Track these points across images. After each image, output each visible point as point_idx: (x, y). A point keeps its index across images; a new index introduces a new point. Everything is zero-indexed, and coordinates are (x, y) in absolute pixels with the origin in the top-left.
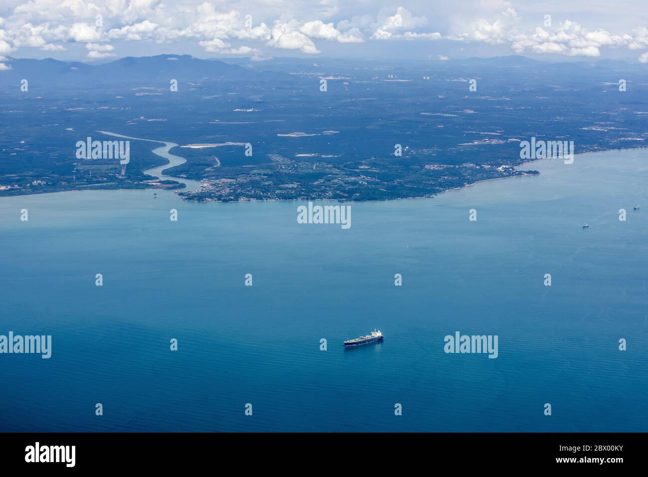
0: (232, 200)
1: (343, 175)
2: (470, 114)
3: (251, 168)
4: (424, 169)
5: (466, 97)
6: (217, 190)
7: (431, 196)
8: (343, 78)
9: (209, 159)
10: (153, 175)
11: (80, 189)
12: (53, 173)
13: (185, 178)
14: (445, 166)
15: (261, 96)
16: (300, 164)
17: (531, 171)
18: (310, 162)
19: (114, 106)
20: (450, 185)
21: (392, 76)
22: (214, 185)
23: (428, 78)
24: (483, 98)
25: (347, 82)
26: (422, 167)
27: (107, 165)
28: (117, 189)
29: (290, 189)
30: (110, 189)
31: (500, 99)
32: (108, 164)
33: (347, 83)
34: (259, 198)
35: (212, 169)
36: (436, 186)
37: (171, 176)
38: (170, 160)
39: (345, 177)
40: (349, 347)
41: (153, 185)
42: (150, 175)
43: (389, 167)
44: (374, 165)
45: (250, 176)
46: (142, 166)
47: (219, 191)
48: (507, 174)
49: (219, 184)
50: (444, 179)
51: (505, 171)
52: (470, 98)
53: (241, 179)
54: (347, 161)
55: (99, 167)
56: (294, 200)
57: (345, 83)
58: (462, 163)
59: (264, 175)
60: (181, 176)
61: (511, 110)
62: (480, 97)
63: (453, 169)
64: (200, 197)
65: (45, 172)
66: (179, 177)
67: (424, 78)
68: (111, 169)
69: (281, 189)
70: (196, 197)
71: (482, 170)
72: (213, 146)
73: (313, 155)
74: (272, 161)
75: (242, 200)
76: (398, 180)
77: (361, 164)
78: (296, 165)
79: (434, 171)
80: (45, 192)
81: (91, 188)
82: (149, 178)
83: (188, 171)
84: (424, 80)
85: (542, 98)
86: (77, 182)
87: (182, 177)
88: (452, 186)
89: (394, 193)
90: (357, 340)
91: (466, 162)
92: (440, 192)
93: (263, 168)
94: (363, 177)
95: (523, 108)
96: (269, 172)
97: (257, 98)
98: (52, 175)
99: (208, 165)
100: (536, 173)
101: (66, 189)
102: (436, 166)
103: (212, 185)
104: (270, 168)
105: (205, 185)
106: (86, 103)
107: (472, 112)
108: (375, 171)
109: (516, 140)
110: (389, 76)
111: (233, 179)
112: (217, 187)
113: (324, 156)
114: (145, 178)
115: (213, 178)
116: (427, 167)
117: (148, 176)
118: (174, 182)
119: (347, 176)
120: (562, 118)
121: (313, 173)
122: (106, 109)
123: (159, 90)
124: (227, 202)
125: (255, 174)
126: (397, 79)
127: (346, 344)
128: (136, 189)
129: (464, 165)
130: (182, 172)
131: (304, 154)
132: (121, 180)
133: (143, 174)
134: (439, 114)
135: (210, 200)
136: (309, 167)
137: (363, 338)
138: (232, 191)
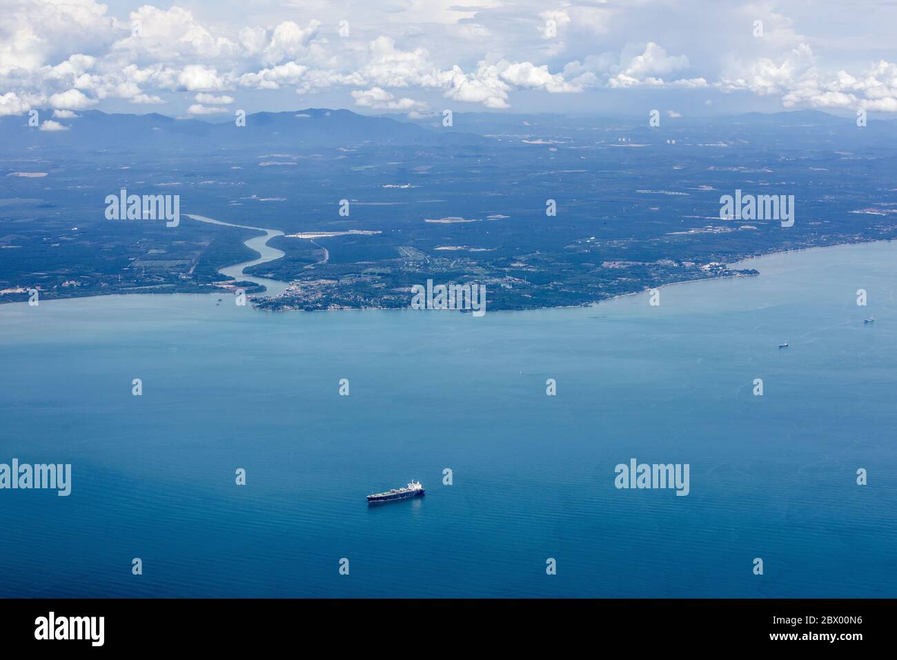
0: (318, 308)
1: (485, 275)
2: (708, 192)
3: (366, 265)
4: (599, 268)
5: (712, 168)
6: (307, 294)
7: (590, 305)
8: (556, 142)
9: (316, 252)
10: (228, 275)
11: (121, 293)
12: (97, 271)
13: (271, 278)
14: (631, 263)
15: (430, 167)
16: (435, 260)
17: (747, 270)
18: (448, 258)
19: (221, 181)
20: (624, 289)
21: (624, 140)
22: (304, 288)
23: (674, 142)
24: (735, 169)
25: (554, 147)
26: (598, 264)
27: (174, 261)
28: (172, 293)
29: (403, 293)
30: (163, 293)
31: (758, 170)
32: (175, 259)
33: (555, 150)
34: (356, 305)
35: (313, 266)
36: (603, 291)
37: (254, 276)
38: (261, 254)
39: (486, 279)
40: (374, 503)
41: (222, 288)
42: (224, 274)
43: (553, 264)
44: (534, 262)
45: (360, 277)
46: (219, 262)
47: (307, 296)
48: (713, 274)
49: (312, 287)
50: (620, 281)
51: (711, 271)
52: (717, 169)
53: (346, 281)
54: (499, 257)
55: (162, 263)
56: (403, 308)
57: (552, 149)
58: (656, 259)
59: (379, 274)
60: (266, 275)
61: (766, 186)
62: (730, 169)
63: (639, 267)
64: (276, 305)
65: (87, 269)
66: (263, 277)
67: (668, 141)
68: (178, 266)
69: (392, 294)
70: (270, 303)
71: (680, 269)
72: (330, 235)
73: (459, 248)
74: (400, 257)
75: (332, 308)
76: (555, 283)
77: (515, 261)
78: (429, 262)
79: (614, 270)
80: (74, 296)
81: (138, 292)
82: (223, 278)
83: (278, 269)
84: (668, 144)
85: (818, 169)
86: (123, 283)
87: (267, 278)
88: (625, 291)
89: (541, 300)
90: (387, 494)
91: (662, 257)
92: (604, 298)
93: (382, 266)
94: (509, 277)
95: (784, 183)
96: (388, 270)
97: (423, 169)
98: (94, 273)
99: (310, 262)
100: (754, 273)
101: (104, 292)
102: (617, 263)
103: (302, 288)
104: (392, 265)
105: (293, 288)
106: (186, 176)
107: (711, 188)
108: (531, 269)
109: (752, 227)
110: (620, 139)
111: (335, 279)
112: (307, 291)
113: (473, 250)
114: (215, 278)
115: (309, 278)
116: (605, 264)
117: (222, 275)
118: (253, 284)
119: (488, 277)
120: (833, 197)
121: (446, 273)
122: (211, 184)
123: (295, 158)
124: (311, 311)
125: (366, 274)
126: (630, 143)
127: (369, 499)
128: (198, 293)
129: (659, 262)
130: (269, 270)
131: (448, 246)
132: (184, 281)
133: (217, 272)
134: (663, 192)
135: (288, 307)
136: (445, 264)
137: (394, 492)
138: (324, 297)
